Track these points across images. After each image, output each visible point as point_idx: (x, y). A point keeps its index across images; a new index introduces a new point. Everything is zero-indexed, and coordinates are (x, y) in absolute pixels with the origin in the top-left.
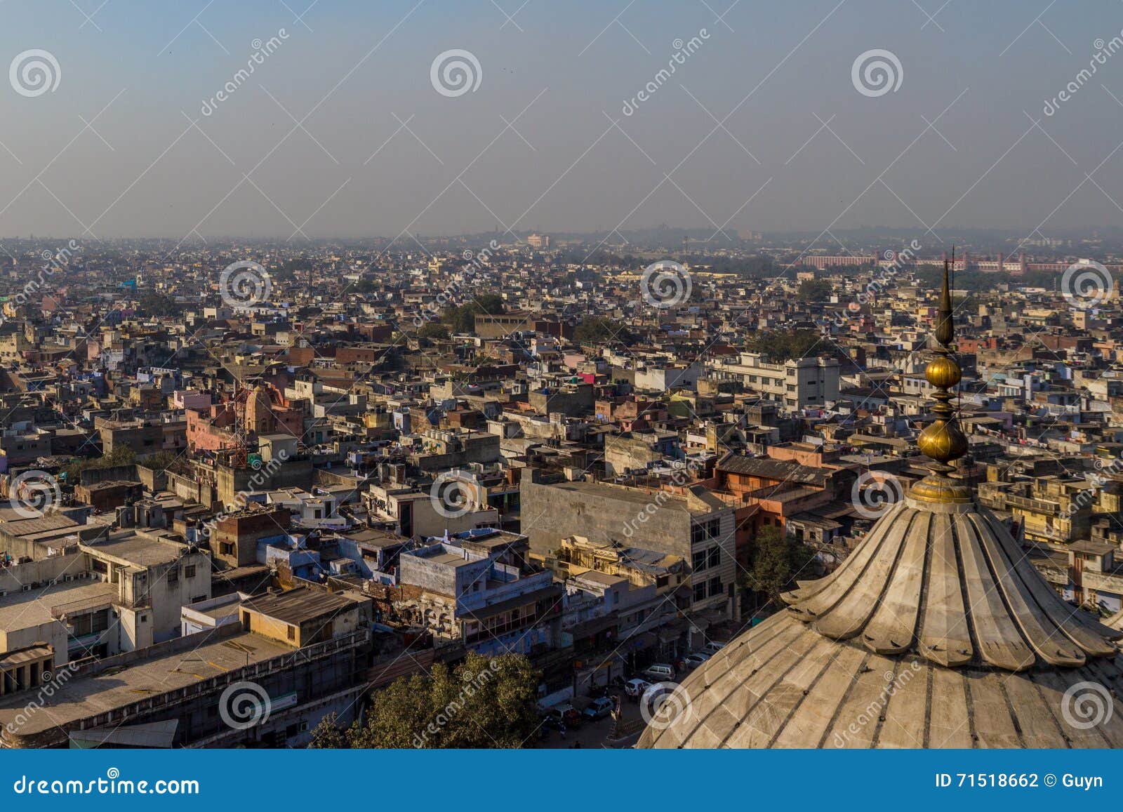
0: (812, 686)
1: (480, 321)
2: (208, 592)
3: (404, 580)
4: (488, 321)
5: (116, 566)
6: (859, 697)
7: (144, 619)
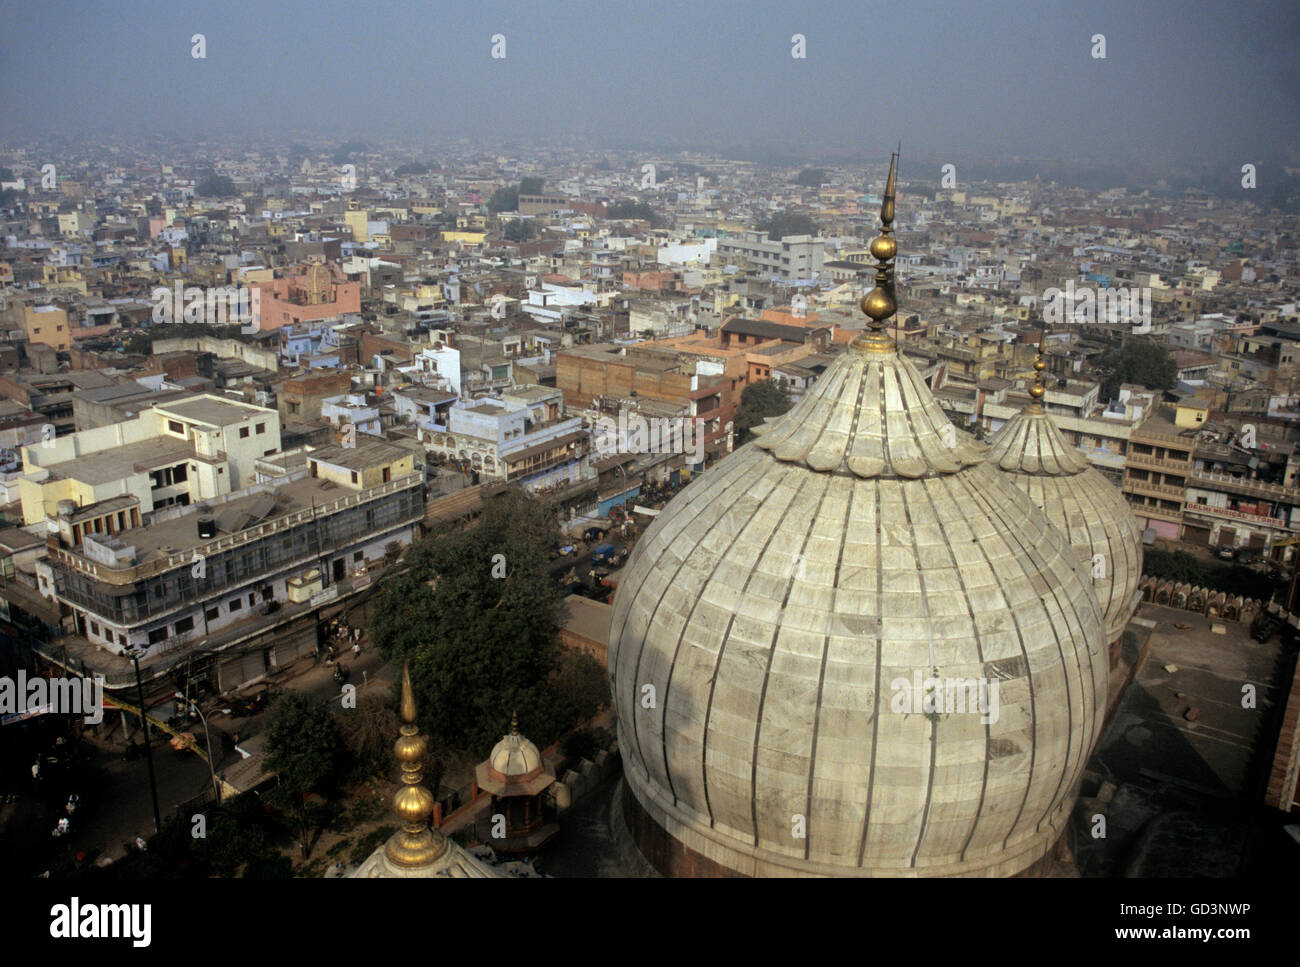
0: (766, 499)
1: (523, 200)
2: (278, 445)
3: (452, 429)
4: (531, 201)
5: (192, 425)
6: (801, 504)
7: (220, 471)
